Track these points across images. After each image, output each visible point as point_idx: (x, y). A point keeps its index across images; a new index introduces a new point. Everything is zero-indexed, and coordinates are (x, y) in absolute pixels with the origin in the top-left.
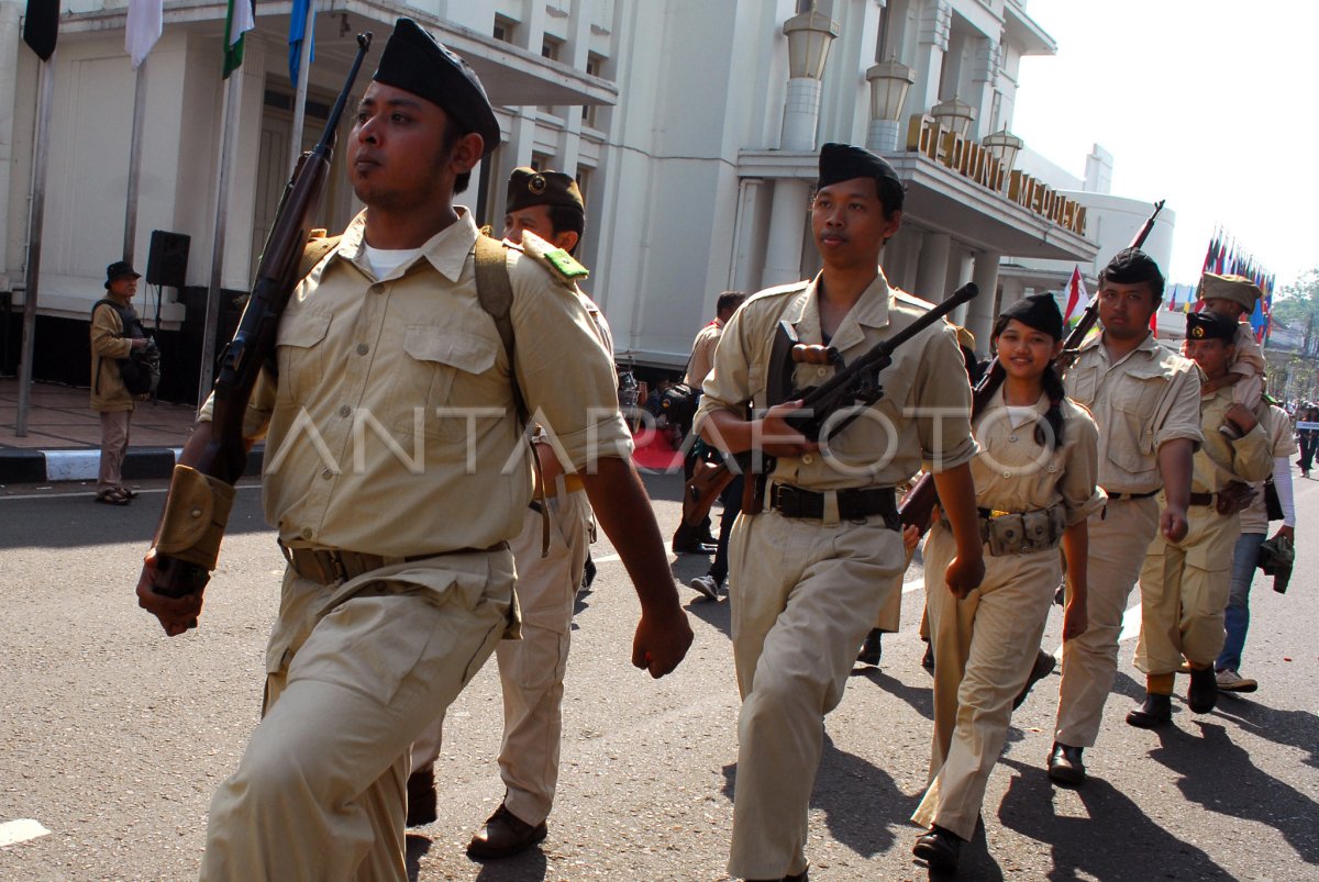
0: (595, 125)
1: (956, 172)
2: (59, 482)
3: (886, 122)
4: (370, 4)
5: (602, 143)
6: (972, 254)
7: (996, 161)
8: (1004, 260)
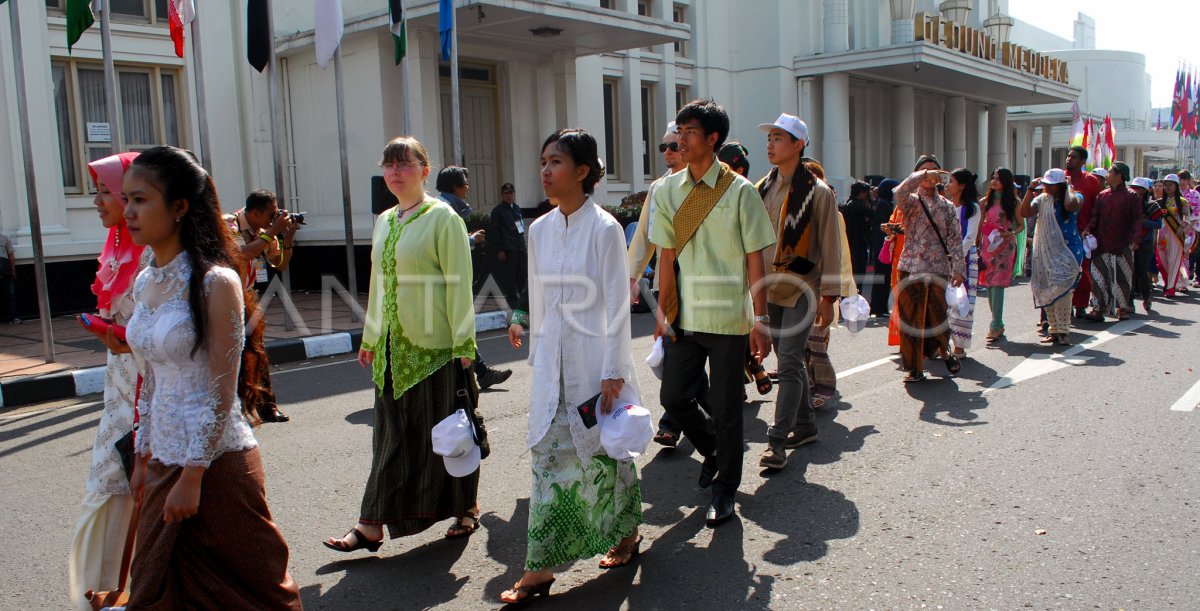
0: (686, 54)
1: (956, 51)
2: (315, 358)
3: (903, 21)
4: (534, 3)
5: (692, 67)
6: (986, 109)
7: (988, 38)
8: (1010, 109)
